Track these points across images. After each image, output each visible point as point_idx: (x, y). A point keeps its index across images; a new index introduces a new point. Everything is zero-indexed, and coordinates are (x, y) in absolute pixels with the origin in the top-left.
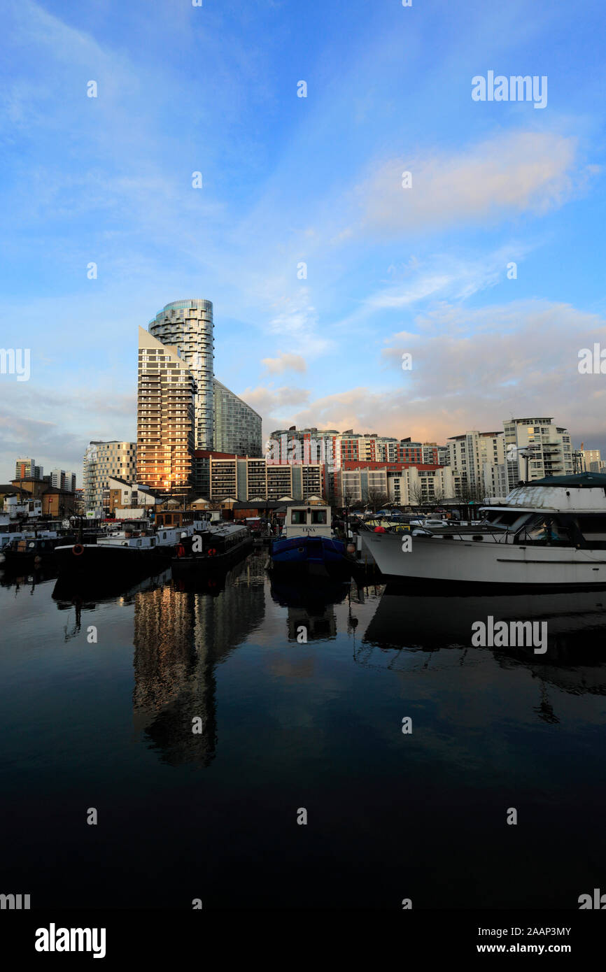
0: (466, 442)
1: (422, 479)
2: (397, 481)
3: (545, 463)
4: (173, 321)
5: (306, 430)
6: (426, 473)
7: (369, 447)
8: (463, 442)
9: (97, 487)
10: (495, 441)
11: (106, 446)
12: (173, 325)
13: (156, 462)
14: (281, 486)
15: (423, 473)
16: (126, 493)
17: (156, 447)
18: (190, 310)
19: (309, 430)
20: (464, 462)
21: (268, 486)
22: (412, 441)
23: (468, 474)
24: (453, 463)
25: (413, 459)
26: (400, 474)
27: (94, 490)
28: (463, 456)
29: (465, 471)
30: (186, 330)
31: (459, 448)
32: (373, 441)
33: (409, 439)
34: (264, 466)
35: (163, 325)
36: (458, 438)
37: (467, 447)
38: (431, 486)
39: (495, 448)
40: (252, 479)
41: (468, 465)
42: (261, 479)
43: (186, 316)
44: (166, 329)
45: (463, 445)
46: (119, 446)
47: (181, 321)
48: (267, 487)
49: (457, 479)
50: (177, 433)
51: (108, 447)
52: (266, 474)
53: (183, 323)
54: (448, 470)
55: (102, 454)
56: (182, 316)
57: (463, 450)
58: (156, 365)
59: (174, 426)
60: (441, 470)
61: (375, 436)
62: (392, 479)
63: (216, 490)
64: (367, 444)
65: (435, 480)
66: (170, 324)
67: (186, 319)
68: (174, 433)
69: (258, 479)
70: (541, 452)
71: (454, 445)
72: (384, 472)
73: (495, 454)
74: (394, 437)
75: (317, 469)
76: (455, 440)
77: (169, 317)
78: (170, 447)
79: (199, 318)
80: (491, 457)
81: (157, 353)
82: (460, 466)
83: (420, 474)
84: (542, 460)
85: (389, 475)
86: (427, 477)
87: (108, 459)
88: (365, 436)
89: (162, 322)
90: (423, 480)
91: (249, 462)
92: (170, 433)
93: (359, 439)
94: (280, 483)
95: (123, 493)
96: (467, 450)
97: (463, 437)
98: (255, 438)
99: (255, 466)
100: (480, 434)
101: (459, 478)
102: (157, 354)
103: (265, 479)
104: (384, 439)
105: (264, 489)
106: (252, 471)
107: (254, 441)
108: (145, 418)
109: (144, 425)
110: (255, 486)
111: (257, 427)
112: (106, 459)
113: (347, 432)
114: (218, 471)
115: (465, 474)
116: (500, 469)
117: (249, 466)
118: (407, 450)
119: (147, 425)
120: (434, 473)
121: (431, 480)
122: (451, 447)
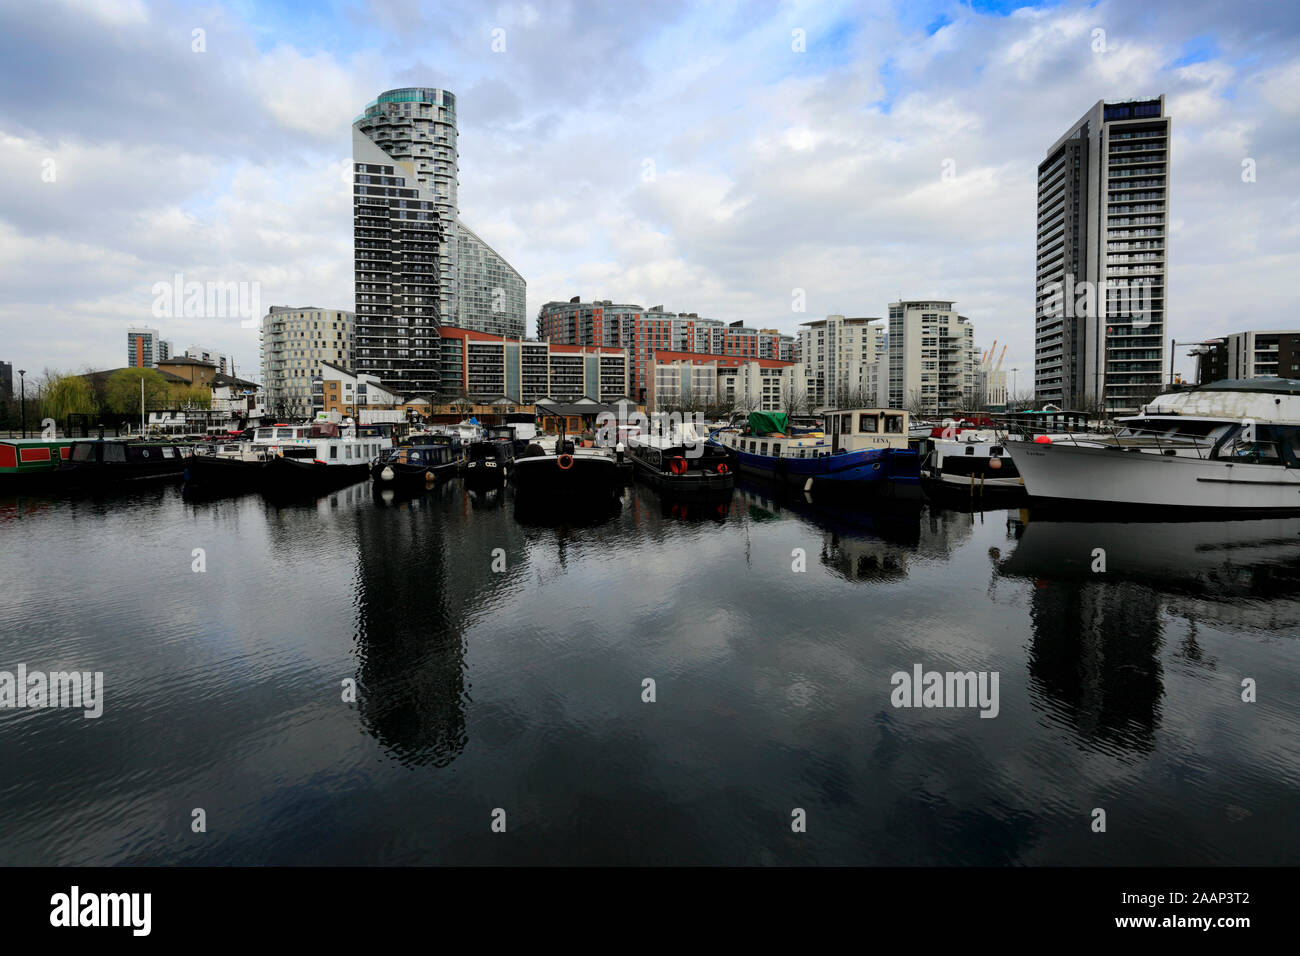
0: (826, 330)
1: (764, 380)
2: (731, 381)
3: (941, 364)
4: (393, 122)
5: (596, 303)
6: (770, 372)
7: (685, 331)
8: (820, 330)
9: (286, 375)
10: (864, 331)
11: (299, 315)
12: (395, 127)
13: (385, 341)
14: (569, 382)
15: (766, 371)
16: (349, 387)
17: (385, 319)
18: (421, 105)
19: (601, 304)
20: (821, 358)
21: (551, 382)
22: (745, 325)
23: (826, 374)
24: (805, 359)
25: (745, 351)
26: (735, 371)
27: (280, 380)
28: (820, 350)
29: (821, 370)
30: (415, 137)
31: (815, 338)
32: (691, 324)
33: (740, 323)
34: (546, 353)
35: (378, 128)
36: (814, 325)
37: (826, 338)
38: (776, 390)
39: (864, 340)
40: (528, 372)
41: (826, 363)
42: (541, 372)
43: (415, 114)
44: (383, 134)
45: (821, 334)
46: (319, 314)
47: (406, 122)
48: (549, 384)
49: (810, 382)
50: (416, 299)
51: (302, 316)
52: (549, 365)
53: (409, 126)
54: (800, 368)
55: (292, 327)
56: (407, 114)
57: (821, 342)
58: (381, 191)
59: (411, 288)
60: (791, 368)
61: (693, 316)
62: (724, 378)
63: (476, 386)
64: (683, 328)
65: (781, 382)
66: (389, 126)
67: (415, 120)
68: (411, 298)
69: (537, 372)
70: (937, 348)
71: (809, 334)
72: (714, 367)
73: (864, 347)
74: (720, 319)
75: (620, 361)
76: (810, 327)
77: (387, 113)
78: (407, 320)
79: (435, 119)
80: (858, 352)
81: (383, 172)
82: (815, 364)
83: (763, 372)
84: (937, 360)
85: (720, 372)
86: (771, 378)
87: (302, 334)
88: (681, 315)
89: (375, 122)
90: (767, 381)
91: (523, 347)
92: (406, 299)
93: (672, 319)
94: (567, 380)
95: (343, 387)
96: (826, 342)
97: (821, 324)
98: (516, 312)
99: (532, 353)
100: (845, 321)
101: (812, 381)
102: (383, 174)
103: (546, 372)
104: (707, 322)
105: (544, 387)
106: (528, 360)
107: (515, 316)
108: (366, 274)
109: (365, 284)
110: (532, 382)
111: (519, 294)
112: (299, 334)
113: (655, 309)
114: (478, 359)
115: (821, 374)
116: (871, 368)
117: (524, 353)
118: (738, 338)
119: (370, 285)
120: (780, 372)
121: (776, 381)
122: (805, 336)
